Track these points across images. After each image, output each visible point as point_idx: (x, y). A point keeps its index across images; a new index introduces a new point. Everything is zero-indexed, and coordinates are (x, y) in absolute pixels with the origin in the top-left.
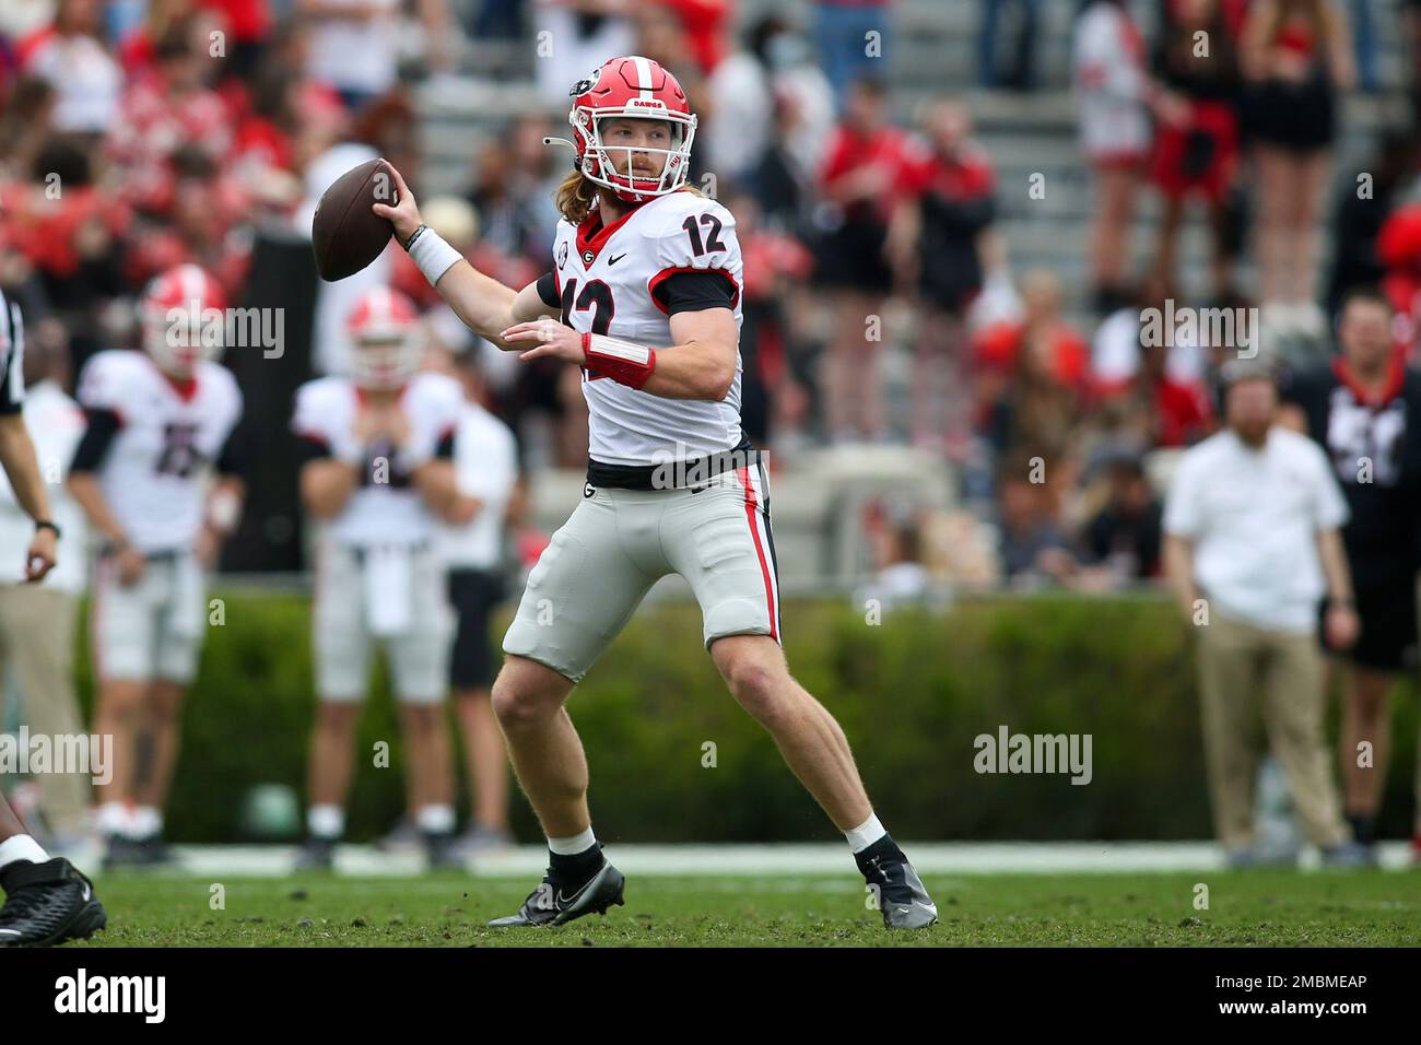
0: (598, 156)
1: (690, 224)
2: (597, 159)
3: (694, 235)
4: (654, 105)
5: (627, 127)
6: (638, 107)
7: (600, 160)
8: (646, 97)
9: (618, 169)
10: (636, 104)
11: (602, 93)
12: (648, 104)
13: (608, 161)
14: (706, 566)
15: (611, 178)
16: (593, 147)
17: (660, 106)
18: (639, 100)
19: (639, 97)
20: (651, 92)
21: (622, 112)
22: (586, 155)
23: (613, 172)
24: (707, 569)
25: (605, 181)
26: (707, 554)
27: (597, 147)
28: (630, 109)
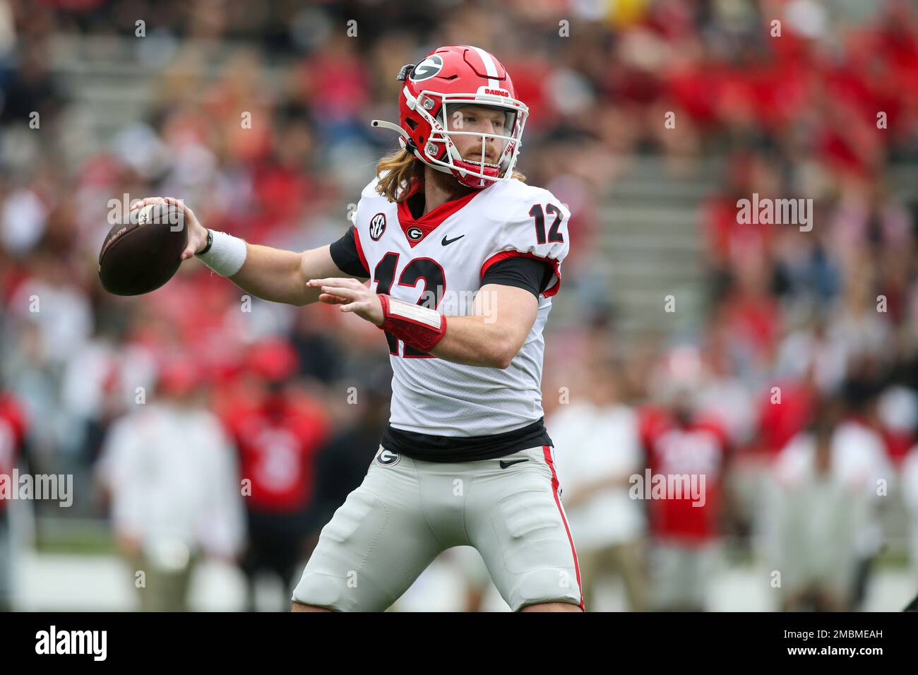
0: (446, 140)
1: (536, 210)
2: (444, 143)
3: (540, 223)
4: (502, 94)
5: (473, 113)
6: (489, 95)
7: (447, 145)
8: (493, 85)
9: (463, 153)
10: (487, 91)
11: (448, 79)
12: (497, 93)
13: (453, 147)
14: (516, 535)
15: (455, 163)
16: (440, 132)
17: (506, 95)
18: (490, 88)
19: (488, 85)
20: (497, 81)
21: (473, 98)
22: (431, 138)
23: (459, 158)
24: (517, 539)
25: (451, 165)
26: (517, 524)
27: (445, 131)
28: (481, 96)
